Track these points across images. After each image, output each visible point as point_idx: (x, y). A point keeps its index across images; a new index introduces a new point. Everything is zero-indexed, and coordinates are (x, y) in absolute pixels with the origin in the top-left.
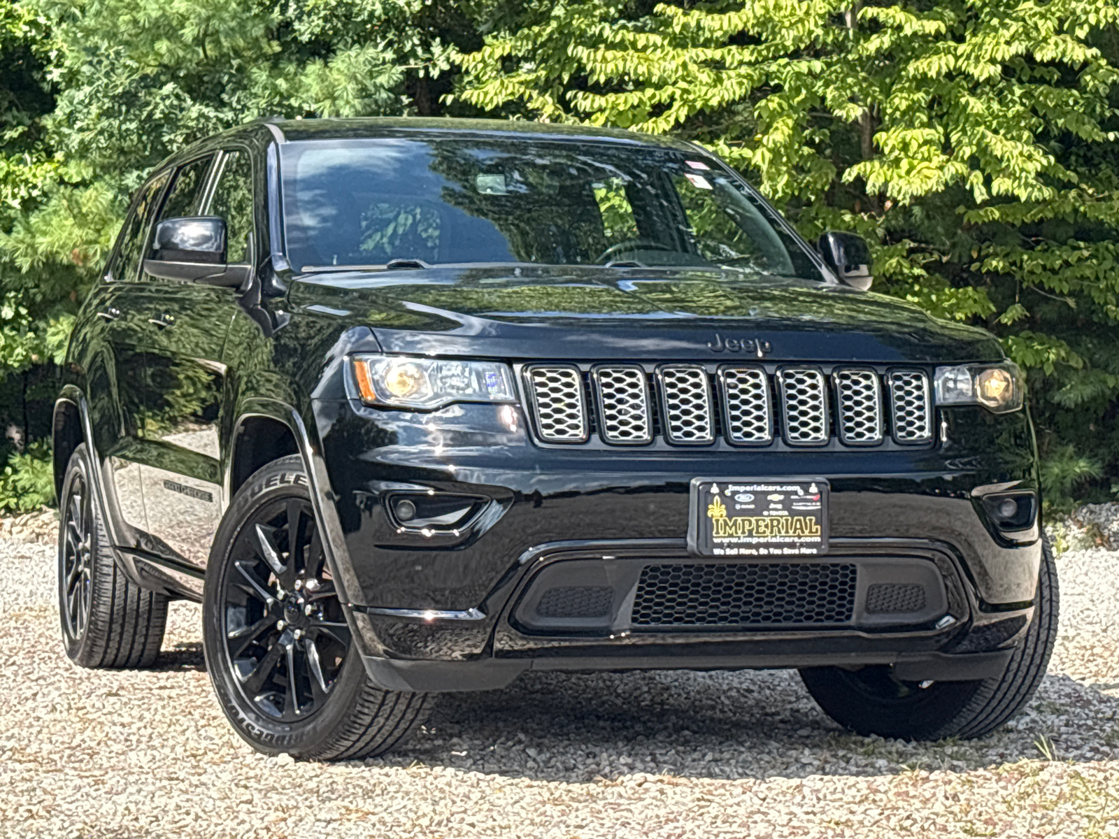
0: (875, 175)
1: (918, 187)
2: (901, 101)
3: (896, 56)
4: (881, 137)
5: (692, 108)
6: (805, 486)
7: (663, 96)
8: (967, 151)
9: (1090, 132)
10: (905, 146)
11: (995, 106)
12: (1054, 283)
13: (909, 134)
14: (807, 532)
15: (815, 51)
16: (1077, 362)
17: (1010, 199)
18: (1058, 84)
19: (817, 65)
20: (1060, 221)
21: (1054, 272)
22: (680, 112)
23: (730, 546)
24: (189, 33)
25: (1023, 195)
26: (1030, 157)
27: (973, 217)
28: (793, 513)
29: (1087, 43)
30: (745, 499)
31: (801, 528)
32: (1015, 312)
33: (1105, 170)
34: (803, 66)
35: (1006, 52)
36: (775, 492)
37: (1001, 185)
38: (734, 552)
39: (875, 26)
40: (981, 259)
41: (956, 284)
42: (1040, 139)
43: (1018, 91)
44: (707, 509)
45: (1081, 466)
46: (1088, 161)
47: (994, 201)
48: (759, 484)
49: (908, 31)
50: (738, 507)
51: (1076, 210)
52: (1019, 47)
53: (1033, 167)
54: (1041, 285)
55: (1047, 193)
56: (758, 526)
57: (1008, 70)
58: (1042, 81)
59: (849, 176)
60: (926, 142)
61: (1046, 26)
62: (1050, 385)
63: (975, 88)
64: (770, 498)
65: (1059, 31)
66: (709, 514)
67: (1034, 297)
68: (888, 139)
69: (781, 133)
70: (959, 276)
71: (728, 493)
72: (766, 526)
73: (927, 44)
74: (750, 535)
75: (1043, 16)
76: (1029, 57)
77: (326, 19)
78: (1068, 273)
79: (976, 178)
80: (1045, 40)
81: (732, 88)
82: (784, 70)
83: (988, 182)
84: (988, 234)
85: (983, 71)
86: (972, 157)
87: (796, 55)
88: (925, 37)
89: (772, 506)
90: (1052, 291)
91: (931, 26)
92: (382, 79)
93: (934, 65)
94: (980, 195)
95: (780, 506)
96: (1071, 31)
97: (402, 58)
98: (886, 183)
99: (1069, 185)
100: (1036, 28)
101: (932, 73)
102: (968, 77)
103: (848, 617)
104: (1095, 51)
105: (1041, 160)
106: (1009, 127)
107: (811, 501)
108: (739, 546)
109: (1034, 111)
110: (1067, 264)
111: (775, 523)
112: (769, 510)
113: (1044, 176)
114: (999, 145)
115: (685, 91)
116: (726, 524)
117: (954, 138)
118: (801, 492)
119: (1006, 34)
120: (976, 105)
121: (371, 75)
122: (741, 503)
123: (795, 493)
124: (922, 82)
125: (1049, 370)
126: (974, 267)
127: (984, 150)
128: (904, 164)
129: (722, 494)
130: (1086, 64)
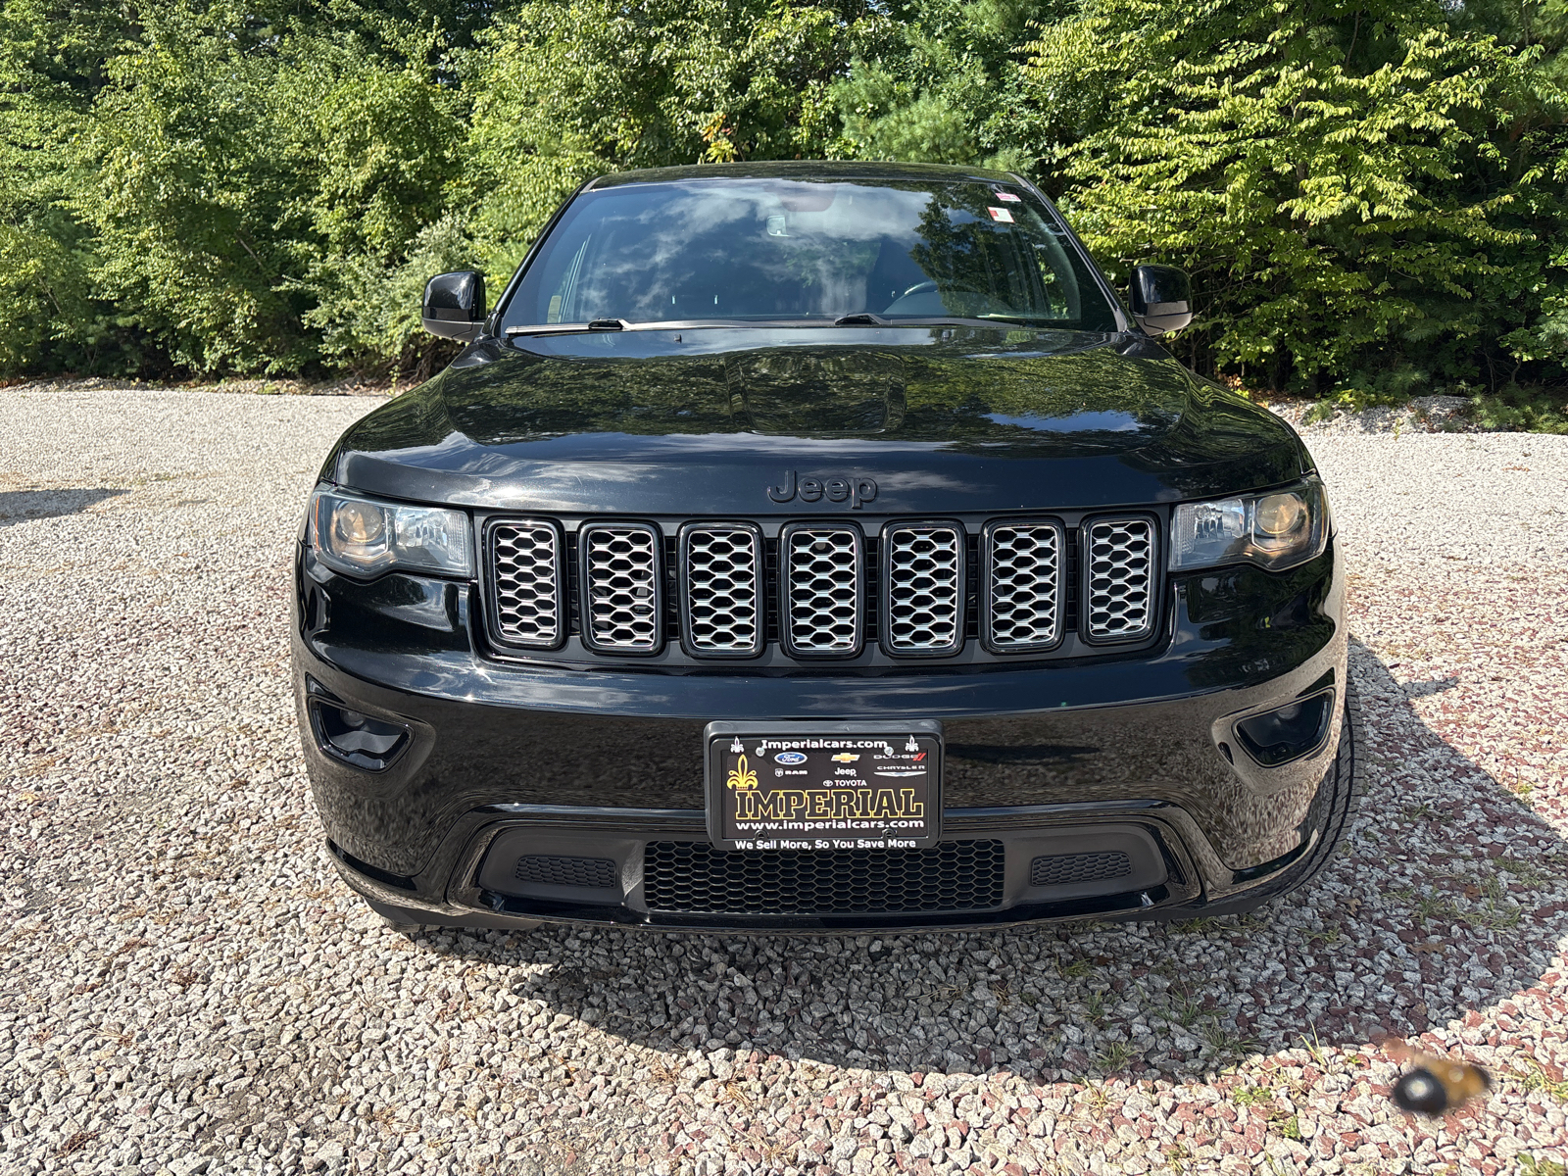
0: (1298, 207)
1: (1325, 212)
2: (1319, 160)
3: (1319, 131)
4: (1304, 183)
5: (1190, 171)
6: (898, 740)
7: (1172, 164)
8: (1360, 189)
9: (1443, 174)
10: (1320, 188)
11: (1382, 160)
12: (1411, 269)
13: (1322, 180)
14: (900, 814)
15: (1268, 133)
16: (1420, 315)
17: (1386, 218)
18: (1424, 145)
19: (1272, 142)
20: (1418, 230)
21: (1411, 262)
22: (1182, 176)
23: (765, 835)
24: (925, 146)
25: (1394, 215)
26: (1401, 191)
27: (1360, 231)
28: (876, 783)
29: (1447, 116)
30: (790, 758)
31: (890, 806)
32: (1384, 286)
33: (1451, 197)
34: (1262, 143)
35: (1391, 124)
36: (845, 750)
37: (1379, 210)
38: (771, 845)
39: (1307, 113)
40: (1365, 256)
41: (1347, 270)
42: (1409, 180)
43: (1397, 151)
44: (725, 777)
45: (1417, 376)
46: (1439, 193)
47: (1374, 219)
48: (815, 737)
49: (1327, 115)
50: (779, 773)
51: (1429, 223)
52: (1400, 120)
53: (1402, 197)
54: (1402, 270)
55: (1410, 213)
56: (813, 804)
57: (1393, 137)
58: (1415, 142)
59: (1280, 209)
60: (1334, 185)
61: (1420, 106)
62: (1401, 327)
63: (1369, 148)
64: (835, 758)
65: (1427, 109)
66: (730, 785)
67: (1396, 277)
68: (1308, 185)
69: (1238, 183)
70: (1352, 266)
71: (760, 751)
72: (829, 804)
73: (1338, 122)
74: (800, 818)
75: (1418, 100)
76: (1406, 127)
77: (997, 134)
78: (1420, 262)
79: (1365, 206)
80: (1418, 115)
81: (1212, 156)
82: (1247, 146)
83: (1371, 209)
84: (1372, 240)
85: (1374, 137)
86: (1363, 192)
87: (1257, 136)
88: (1338, 117)
89: (840, 772)
90: (1408, 273)
91: (1342, 111)
92: (1025, 166)
93: (1341, 135)
94: (1366, 216)
95: (852, 772)
96: (1437, 109)
97: (1037, 154)
98: (1304, 213)
99: (1426, 208)
100: (1413, 108)
101: (1340, 140)
102: (1366, 141)
103: (997, 902)
104: (1452, 121)
105: (1409, 192)
106: (1389, 174)
107: (910, 763)
108: (780, 835)
109: (1407, 162)
110: (1420, 256)
111: (844, 799)
112: (834, 778)
113: (1409, 203)
114: (1381, 185)
115: (1185, 161)
116: (758, 800)
117: (1352, 181)
118: (889, 750)
119: (1392, 112)
120: (1369, 160)
121: (1019, 163)
122: (785, 768)
123: (881, 751)
124: (1334, 146)
125: (1402, 321)
126: (1359, 260)
127: (1371, 187)
128: (1318, 200)
129: (749, 752)
130: (1444, 130)
